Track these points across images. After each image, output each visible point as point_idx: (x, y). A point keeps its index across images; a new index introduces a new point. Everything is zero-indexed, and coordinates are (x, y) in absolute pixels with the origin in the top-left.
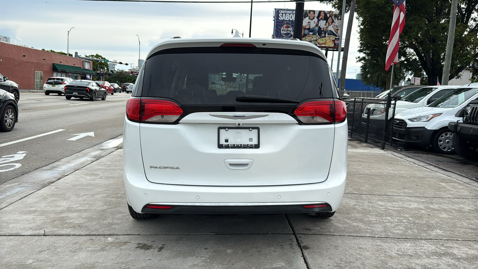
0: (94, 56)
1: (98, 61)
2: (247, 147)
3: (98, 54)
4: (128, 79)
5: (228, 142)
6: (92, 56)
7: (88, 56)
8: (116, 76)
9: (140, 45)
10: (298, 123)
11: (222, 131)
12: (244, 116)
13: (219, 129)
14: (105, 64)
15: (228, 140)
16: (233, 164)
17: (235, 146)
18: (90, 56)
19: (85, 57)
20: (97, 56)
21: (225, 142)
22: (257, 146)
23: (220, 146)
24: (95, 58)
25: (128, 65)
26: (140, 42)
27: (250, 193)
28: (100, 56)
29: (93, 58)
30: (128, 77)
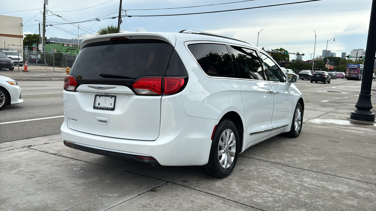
0: (279, 49)
1: (281, 53)
2: (107, 109)
3: (282, 48)
4: (304, 66)
5: (99, 105)
6: (277, 49)
7: (274, 50)
8: (294, 64)
9: (316, 38)
10: (134, 94)
11: (98, 97)
12: (103, 87)
13: (96, 96)
14: (286, 55)
15: (100, 104)
16: (101, 121)
17: (101, 108)
18: (275, 50)
19: (272, 51)
20: (281, 49)
21: (98, 105)
22: (113, 109)
23: (95, 108)
24: (279, 51)
25: (304, 55)
26: (316, 36)
27: (103, 141)
28: (284, 50)
29: (278, 51)
30: (304, 65)
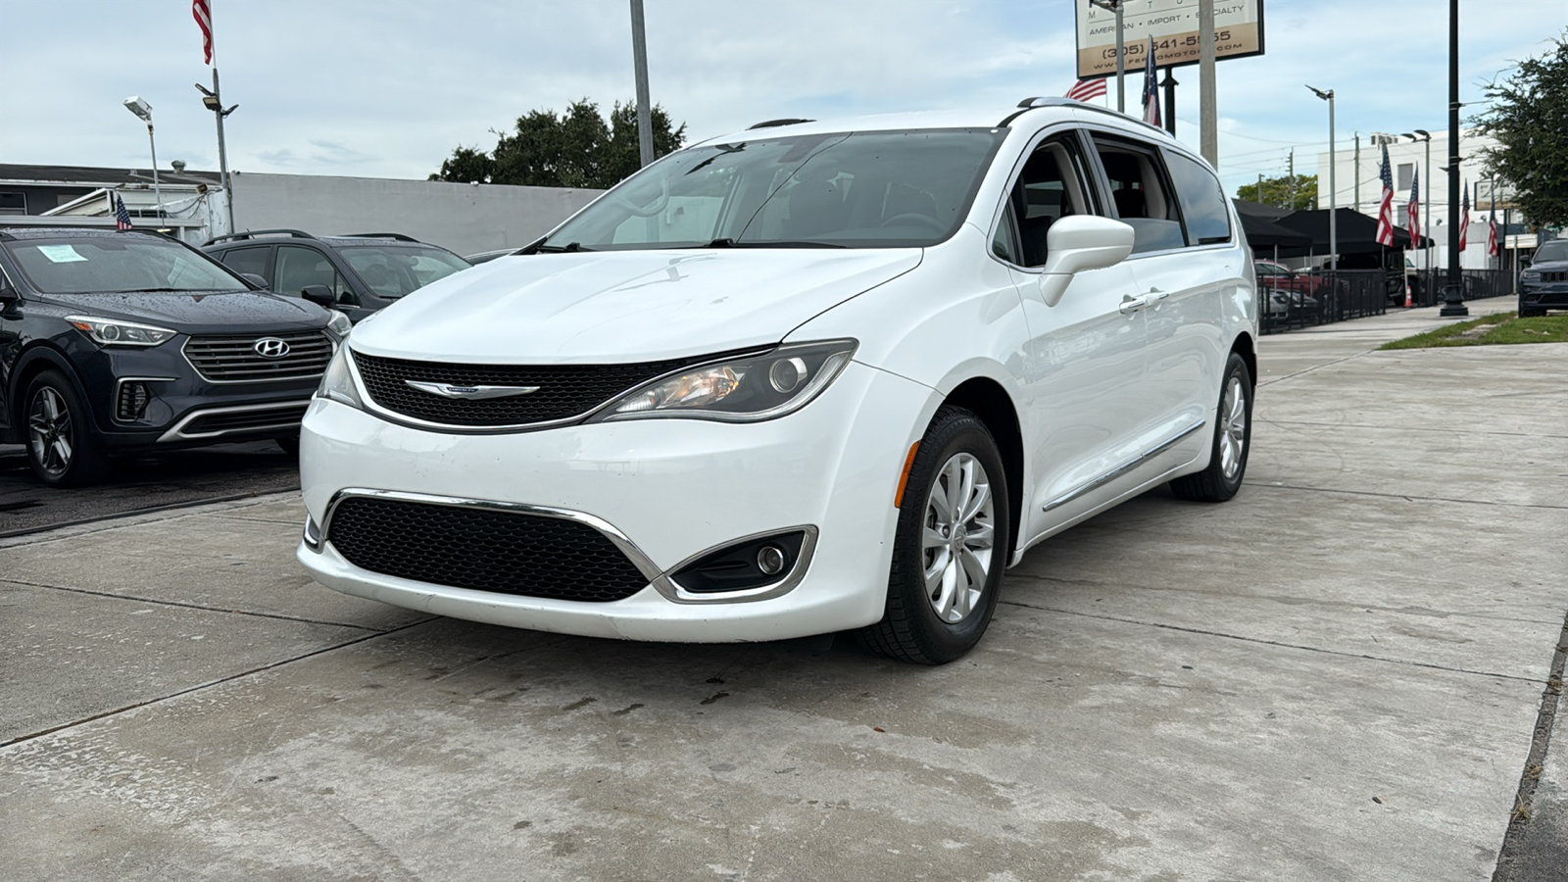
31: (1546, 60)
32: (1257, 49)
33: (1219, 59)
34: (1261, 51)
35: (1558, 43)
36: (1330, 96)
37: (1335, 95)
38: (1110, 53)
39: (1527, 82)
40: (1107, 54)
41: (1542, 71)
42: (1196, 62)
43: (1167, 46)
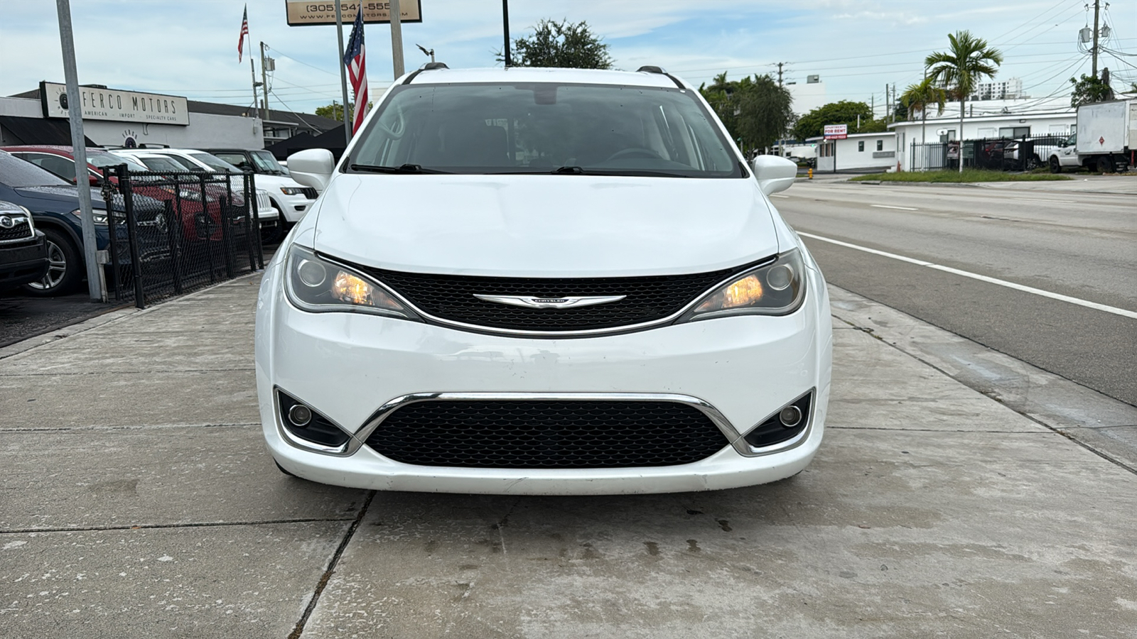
31: (531, 40)
32: (418, 18)
33: (403, 21)
34: (420, 20)
35: (536, 30)
36: (432, 53)
37: (435, 53)
38: (312, 8)
39: (520, 53)
40: (309, 8)
41: (528, 47)
42: (388, 22)
43: (355, 8)
